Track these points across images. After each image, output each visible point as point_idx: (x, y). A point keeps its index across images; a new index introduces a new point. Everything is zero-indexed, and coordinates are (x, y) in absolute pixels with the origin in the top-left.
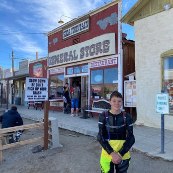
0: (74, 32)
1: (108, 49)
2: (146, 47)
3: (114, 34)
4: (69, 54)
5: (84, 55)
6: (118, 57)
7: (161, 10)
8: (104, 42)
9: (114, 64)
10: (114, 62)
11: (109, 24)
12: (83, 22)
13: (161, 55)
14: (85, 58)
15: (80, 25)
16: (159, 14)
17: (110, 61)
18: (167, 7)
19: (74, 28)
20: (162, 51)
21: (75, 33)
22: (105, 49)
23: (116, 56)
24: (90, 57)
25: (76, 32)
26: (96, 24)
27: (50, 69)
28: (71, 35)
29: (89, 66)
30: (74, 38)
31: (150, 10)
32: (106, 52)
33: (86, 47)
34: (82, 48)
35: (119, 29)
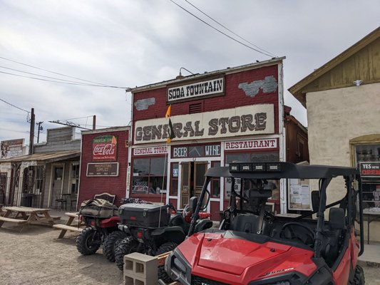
0: (192, 94)
1: (264, 125)
2: (326, 128)
3: (272, 106)
4: (184, 125)
5: (216, 130)
6: (278, 139)
7: (348, 85)
8: (258, 115)
9: (270, 147)
10: (270, 144)
11: (261, 91)
12: (212, 81)
13: (350, 141)
14: (219, 135)
15: (206, 84)
16: (344, 89)
17: (264, 143)
18: (358, 82)
19: (192, 87)
20: (352, 137)
21: (194, 95)
22: (259, 126)
23: (277, 136)
24: (228, 134)
25: (197, 93)
26: (237, 87)
27: (133, 147)
28: (186, 97)
29: (223, 147)
30: (191, 103)
31: (332, 82)
32: (260, 130)
33: (222, 119)
34: (212, 120)
35: (280, 100)
